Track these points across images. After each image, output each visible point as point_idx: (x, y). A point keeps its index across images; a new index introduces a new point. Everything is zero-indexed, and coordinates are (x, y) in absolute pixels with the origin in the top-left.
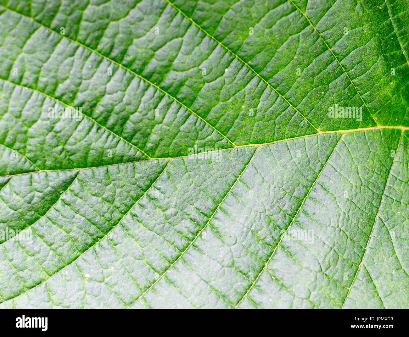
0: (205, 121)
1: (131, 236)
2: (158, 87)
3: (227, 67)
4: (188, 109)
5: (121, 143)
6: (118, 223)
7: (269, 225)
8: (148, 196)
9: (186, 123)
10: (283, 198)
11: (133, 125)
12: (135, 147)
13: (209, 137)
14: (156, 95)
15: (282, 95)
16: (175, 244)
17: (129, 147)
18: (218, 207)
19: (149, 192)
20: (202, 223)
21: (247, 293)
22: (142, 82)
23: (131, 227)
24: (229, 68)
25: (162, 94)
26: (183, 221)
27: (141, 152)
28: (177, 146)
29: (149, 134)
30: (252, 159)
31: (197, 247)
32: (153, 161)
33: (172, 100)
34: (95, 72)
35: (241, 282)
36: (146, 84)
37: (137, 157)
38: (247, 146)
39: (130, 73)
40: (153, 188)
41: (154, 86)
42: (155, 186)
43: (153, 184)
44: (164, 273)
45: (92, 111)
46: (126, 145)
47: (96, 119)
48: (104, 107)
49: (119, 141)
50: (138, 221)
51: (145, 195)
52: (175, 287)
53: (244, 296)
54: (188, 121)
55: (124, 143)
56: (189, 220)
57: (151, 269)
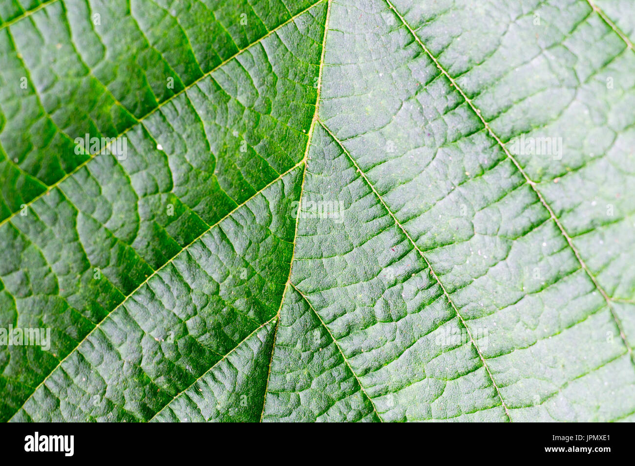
0: (239, 206)
1: (400, 389)
2: (156, 272)
3: (155, 145)
4: (210, 230)
5: (233, 359)
6: (370, 402)
7: (461, 152)
8: (340, 337)
9: (231, 241)
10: (422, 108)
11: (208, 335)
12: (247, 338)
13: (271, 206)
14: (167, 281)
15: (236, 52)
16: (439, 322)
17: (244, 347)
18: (400, 225)
19: (335, 335)
20: (418, 265)
21: (567, 236)
22: (137, 298)
23: (384, 385)
24: (156, 141)
25: (169, 270)
26: (403, 296)
27: (260, 329)
28: (269, 268)
29: (232, 310)
30: (336, 139)
31: (456, 289)
32: (283, 313)
33: (185, 254)
34: (97, 373)
35: (543, 241)
36: (143, 291)
37: (265, 340)
38: (309, 140)
39: (116, 313)
40: (329, 326)
41: (151, 278)
42: (327, 322)
43: (323, 323)
44: (482, 358)
45: (162, 394)
46: (239, 352)
47: (178, 391)
48: (160, 375)
49: (229, 363)
50: (377, 369)
51: (337, 343)
52: (510, 352)
53: (570, 243)
54: (231, 236)
55: (234, 355)
56: (405, 284)
57: (466, 376)
